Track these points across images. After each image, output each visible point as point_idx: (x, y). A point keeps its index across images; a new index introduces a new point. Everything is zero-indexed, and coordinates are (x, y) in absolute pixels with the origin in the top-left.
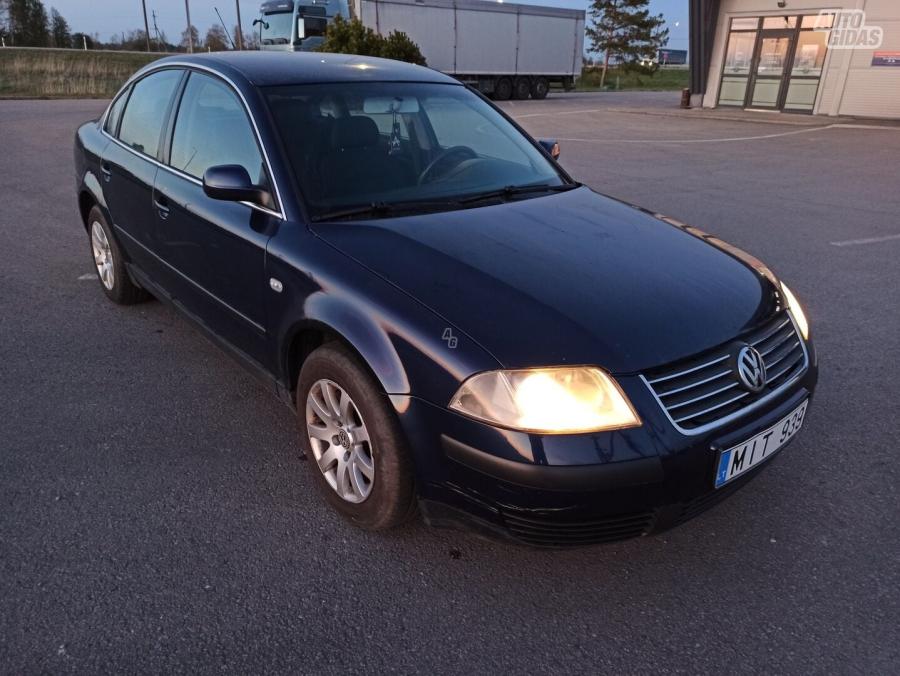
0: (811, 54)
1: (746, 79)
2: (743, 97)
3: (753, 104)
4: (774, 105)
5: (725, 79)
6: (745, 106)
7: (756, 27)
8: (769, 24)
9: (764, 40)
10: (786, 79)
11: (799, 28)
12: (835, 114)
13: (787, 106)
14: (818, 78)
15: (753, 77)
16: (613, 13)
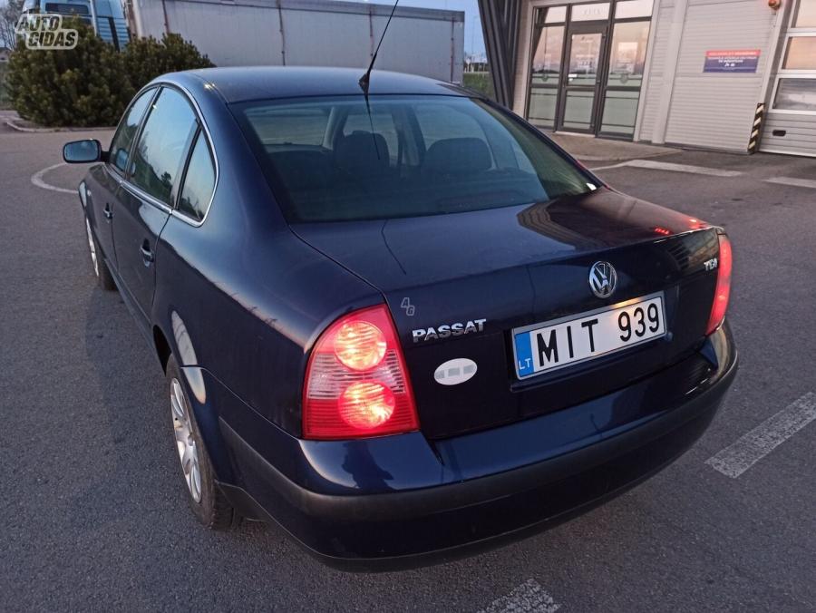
0: (628, 55)
1: (555, 91)
2: (553, 116)
3: (566, 125)
4: (588, 127)
5: (533, 90)
6: (556, 128)
7: (563, 19)
8: (579, 14)
9: (573, 37)
10: (601, 89)
11: (612, 20)
12: (660, 142)
13: (604, 129)
14: (638, 89)
15: (563, 88)
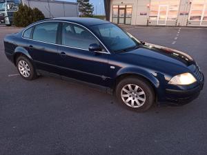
0: (129, 13)
1: (117, 18)
2: (117, 22)
4: (123, 23)
5: (113, 18)
7: (118, 7)
8: (120, 7)
9: (120, 10)
10: (125, 18)
11: (126, 8)
13: (126, 23)
14: (131, 18)
15: (119, 17)
16: (81, 3)
